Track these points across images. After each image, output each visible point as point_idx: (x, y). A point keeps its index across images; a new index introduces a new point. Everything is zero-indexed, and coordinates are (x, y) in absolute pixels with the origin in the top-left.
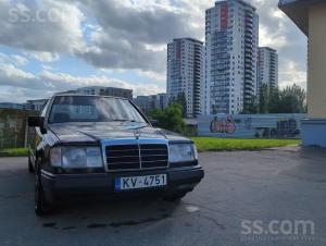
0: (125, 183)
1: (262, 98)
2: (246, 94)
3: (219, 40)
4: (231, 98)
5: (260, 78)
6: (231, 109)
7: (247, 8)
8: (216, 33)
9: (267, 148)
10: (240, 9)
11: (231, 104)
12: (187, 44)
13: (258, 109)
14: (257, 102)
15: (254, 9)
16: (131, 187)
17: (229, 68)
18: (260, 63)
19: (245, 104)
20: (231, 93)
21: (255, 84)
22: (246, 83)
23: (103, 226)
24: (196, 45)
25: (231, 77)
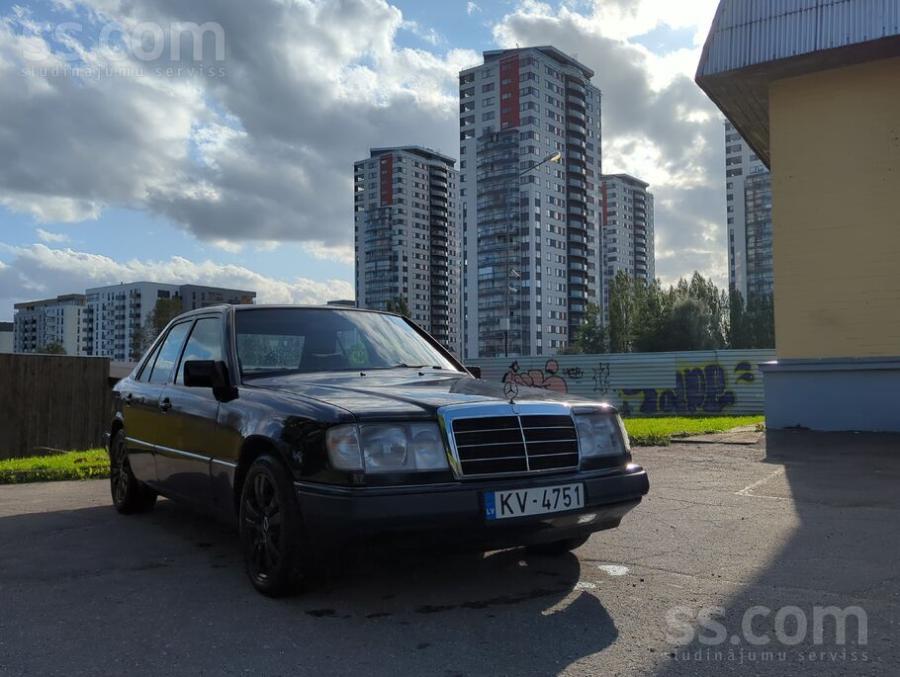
0: (504, 503)
1: (614, 312)
2: (571, 300)
3: (498, 155)
4: (534, 313)
5: (608, 258)
6: (536, 343)
7: (569, 71)
8: (489, 134)
9: (681, 439)
10: (550, 72)
11: (535, 328)
12: (408, 163)
13: (607, 341)
14: (602, 321)
15: (588, 74)
16: (518, 513)
17: (526, 232)
18: (606, 216)
19: (572, 329)
20: (534, 298)
21: (594, 273)
22: (571, 272)
23: (450, 608)
24: (435, 167)
25: (533, 254)
